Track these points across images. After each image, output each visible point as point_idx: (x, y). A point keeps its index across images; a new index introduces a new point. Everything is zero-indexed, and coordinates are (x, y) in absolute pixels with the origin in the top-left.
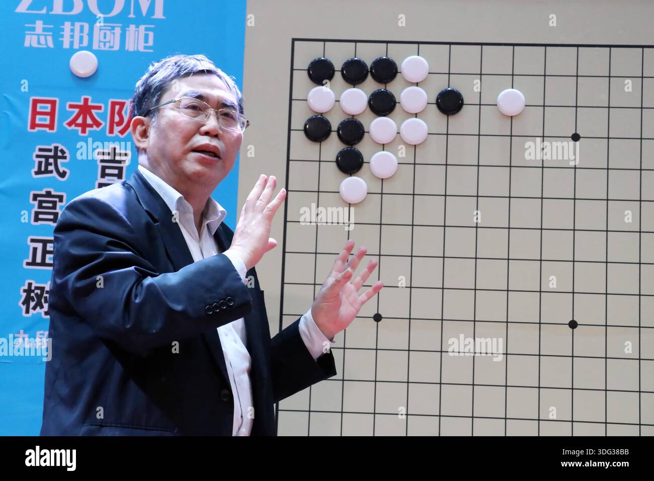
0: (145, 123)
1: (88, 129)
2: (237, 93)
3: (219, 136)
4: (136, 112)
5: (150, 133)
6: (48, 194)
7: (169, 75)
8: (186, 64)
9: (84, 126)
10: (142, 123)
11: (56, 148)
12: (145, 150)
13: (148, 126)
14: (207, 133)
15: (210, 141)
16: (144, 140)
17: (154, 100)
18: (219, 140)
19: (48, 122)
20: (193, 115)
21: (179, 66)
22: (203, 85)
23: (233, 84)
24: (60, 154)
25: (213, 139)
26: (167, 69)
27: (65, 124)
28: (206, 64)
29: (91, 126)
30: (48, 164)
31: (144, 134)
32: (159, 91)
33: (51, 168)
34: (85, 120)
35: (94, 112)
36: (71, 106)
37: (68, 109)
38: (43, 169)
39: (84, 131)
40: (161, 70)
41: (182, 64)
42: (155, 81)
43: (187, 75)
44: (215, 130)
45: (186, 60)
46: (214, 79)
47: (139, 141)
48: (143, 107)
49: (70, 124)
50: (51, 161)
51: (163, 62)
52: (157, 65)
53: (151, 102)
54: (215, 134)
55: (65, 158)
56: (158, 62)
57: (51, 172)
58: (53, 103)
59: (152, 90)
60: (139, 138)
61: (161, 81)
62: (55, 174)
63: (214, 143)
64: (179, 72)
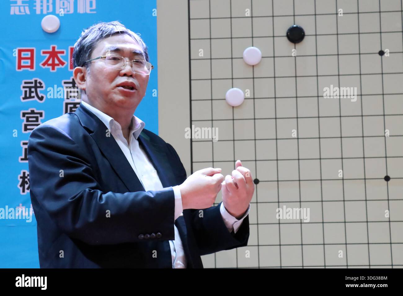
0: (83, 71)
1: (56, 67)
2: (143, 45)
3: (133, 76)
4: (76, 64)
5: (86, 78)
6: (33, 112)
7: (96, 37)
8: (106, 29)
9: (53, 65)
10: (81, 71)
11: (36, 81)
12: (84, 90)
13: (85, 73)
14: (125, 75)
15: (127, 79)
16: (83, 82)
17: (87, 55)
18: (133, 78)
19: (29, 64)
20: (114, 63)
21: (101, 31)
22: (119, 42)
23: (139, 39)
24: (38, 85)
25: (129, 78)
26: (94, 34)
27: (40, 65)
28: (120, 27)
29: (58, 65)
30: (31, 92)
31: (83, 79)
32: (90, 48)
33: (33, 94)
34: (53, 61)
35: (59, 55)
36: (44, 53)
37: (42, 54)
38: (28, 95)
39: (53, 69)
40: (90, 34)
41: (104, 29)
42: (86, 42)
43: (108, 36)
44: (130, 72)
45: (106, 26)
46: (126, 37)
47: (80, 84)
48: (80, 60)
49: (44, 64)
50: (33, 90)
51: (91, 28)
52: (86, 31)
53: (85, 57)
54: (130, 74)
55: (42, 87)
56: (87, 29)
57: (34, 97)
58: (32, 51)
59: (85, 49)
60: (80, 82)
61: (90, 42)
62: (36, 98)
63: (131, 80)
64: (102, 35)
